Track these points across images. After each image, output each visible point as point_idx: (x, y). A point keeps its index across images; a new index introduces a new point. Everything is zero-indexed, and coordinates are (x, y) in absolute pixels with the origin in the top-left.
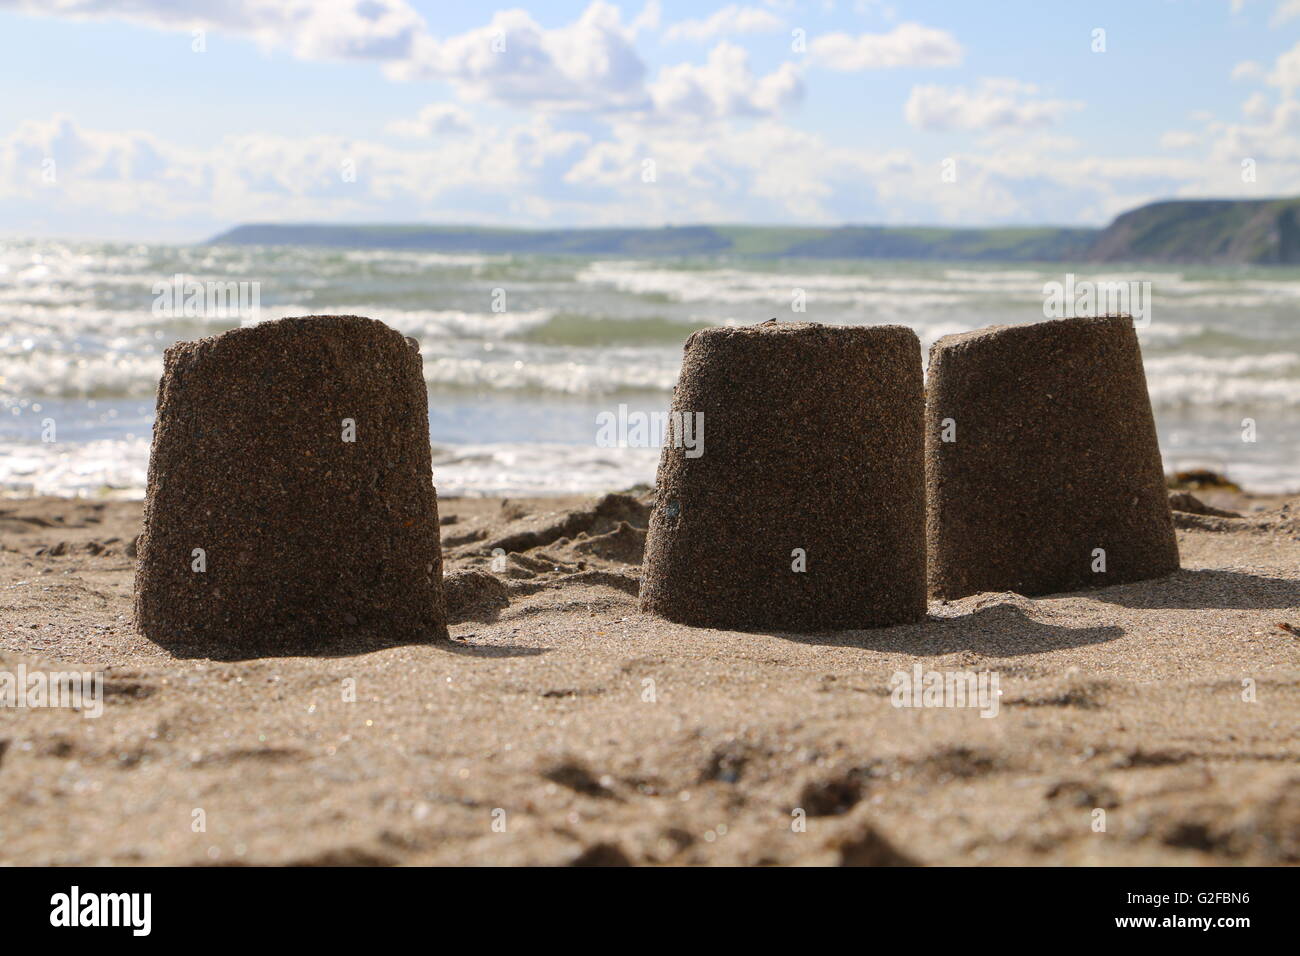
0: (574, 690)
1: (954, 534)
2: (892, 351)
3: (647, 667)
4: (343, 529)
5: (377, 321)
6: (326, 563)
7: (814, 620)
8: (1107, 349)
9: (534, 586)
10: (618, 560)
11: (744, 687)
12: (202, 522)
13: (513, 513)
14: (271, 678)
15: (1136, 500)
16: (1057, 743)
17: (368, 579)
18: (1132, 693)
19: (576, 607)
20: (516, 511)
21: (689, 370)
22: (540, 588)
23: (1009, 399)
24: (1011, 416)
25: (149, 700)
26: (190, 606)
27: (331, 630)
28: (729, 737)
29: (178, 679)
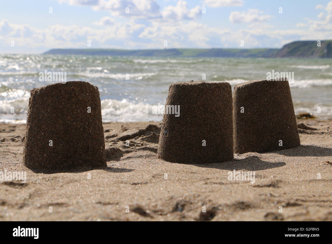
0: (140, 183)
1: (241, 136)
2: (224, 89)
3: (159, 176)
4: (78, 138)
5: (87, 82)
6: (74, 147)
7: (204, 161)
8: (281, 87)
9: (130, 151)
10: (152, 142)
11: (185, 181)
12: (41, 136)
13: (124, 129)
14: (59, 180)
15: (289, 127)
16: (267, 200)
17: (85, 151)
18: (287, 183)
19: (141, 157)
20: (125, 128)
21: (170, 94)
22: (131, 151)
23: (255, 101)
24: (255, 105)
25: (27, 187)
26: (38, 159)
27: (75, 165)
28: (181, 199)
29: (34, 181)
